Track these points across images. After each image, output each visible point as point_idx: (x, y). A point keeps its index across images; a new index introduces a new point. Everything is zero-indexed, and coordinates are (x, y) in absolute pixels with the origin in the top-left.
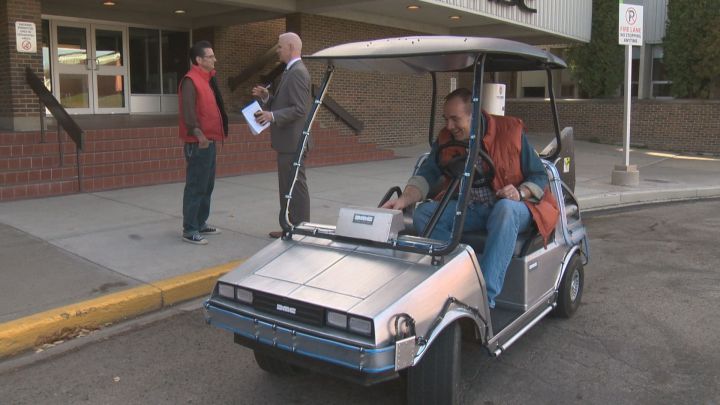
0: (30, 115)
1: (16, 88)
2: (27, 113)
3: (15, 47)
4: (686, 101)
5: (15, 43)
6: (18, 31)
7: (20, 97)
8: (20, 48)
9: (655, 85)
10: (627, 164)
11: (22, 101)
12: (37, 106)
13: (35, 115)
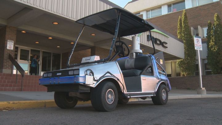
0: (8, 69)
1: (5, 60)
2: (7, 68)
3: (6, 48)
4: (217, 75)
5: (7, 46)
6: (8, 43)
7: (6, 63)
8: (8, 48)
9: (206, 72)
10: (202, 87)
11: (6, 64)
12: (11, 66)
13: (10, 69)
